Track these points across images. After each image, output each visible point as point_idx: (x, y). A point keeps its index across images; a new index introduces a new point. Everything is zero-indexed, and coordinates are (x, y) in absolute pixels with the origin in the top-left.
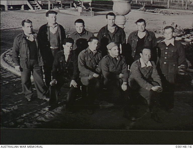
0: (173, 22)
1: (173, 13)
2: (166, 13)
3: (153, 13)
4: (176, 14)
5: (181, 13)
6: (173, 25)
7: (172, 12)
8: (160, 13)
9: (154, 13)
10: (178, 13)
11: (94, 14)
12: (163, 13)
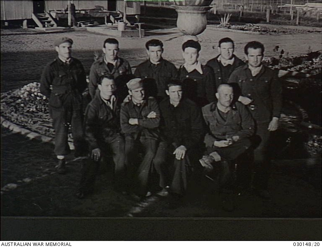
0: (277, 45)
1: (275, 32)
2: (264, 31)
3: (242, 31)
4: (281, 32)
5: (289, 31)
6: (277, 50)
7: (275, 30)
8: (255, 30)
9: (245, 32)
10: (284, 30)
11: (144, 34)
12: (259, 31)
